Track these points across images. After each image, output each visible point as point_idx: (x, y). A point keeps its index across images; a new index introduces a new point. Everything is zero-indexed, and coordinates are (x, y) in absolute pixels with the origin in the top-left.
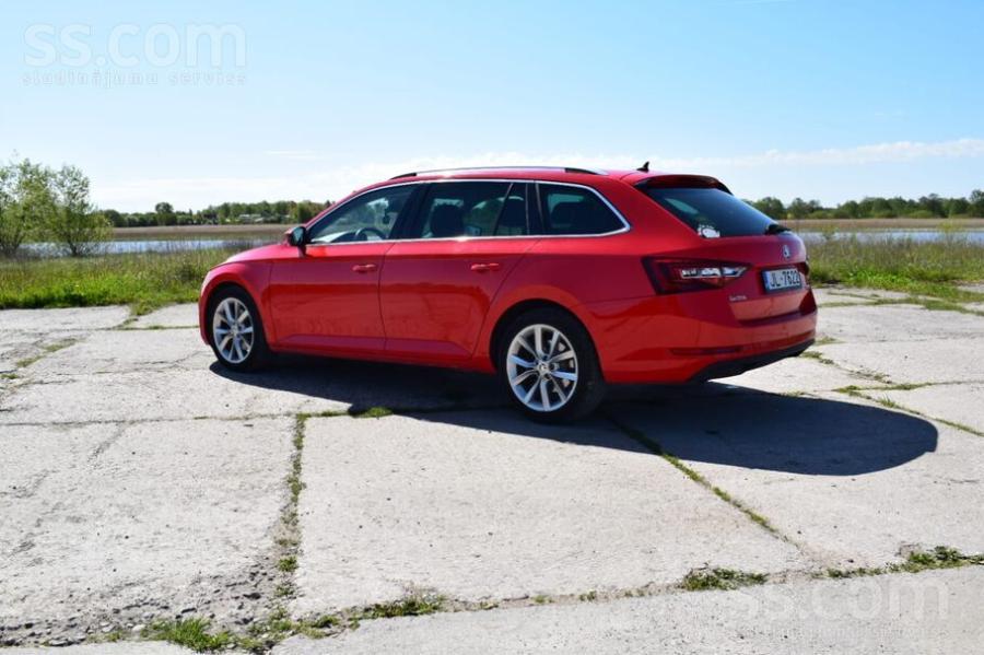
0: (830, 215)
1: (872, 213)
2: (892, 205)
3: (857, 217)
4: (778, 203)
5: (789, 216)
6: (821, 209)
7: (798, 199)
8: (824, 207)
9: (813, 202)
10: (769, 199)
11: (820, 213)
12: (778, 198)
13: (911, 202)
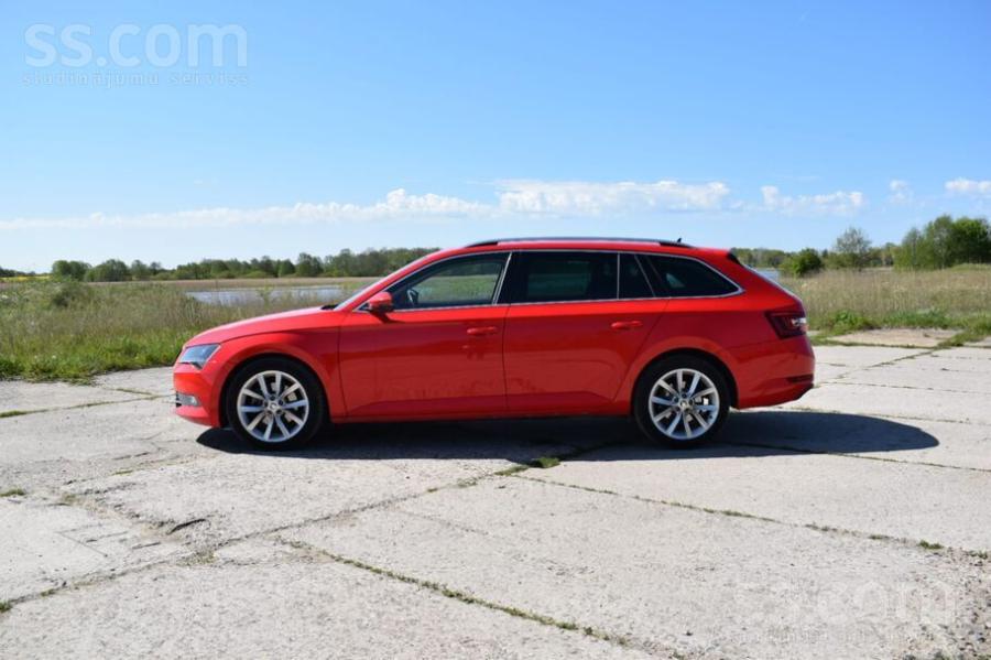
0: (173, 276)
1: (212, 273)
2: (229, 267)
3: (197, 278)
4: (122, 265)
5: (134, 278)
6: (163, 271)
7: (138, 261)
8: (167, 268)
9: (154, 264)
10: (113, 261)
11: (162, 274)
12: (122, 260)
13: (246, 263)
